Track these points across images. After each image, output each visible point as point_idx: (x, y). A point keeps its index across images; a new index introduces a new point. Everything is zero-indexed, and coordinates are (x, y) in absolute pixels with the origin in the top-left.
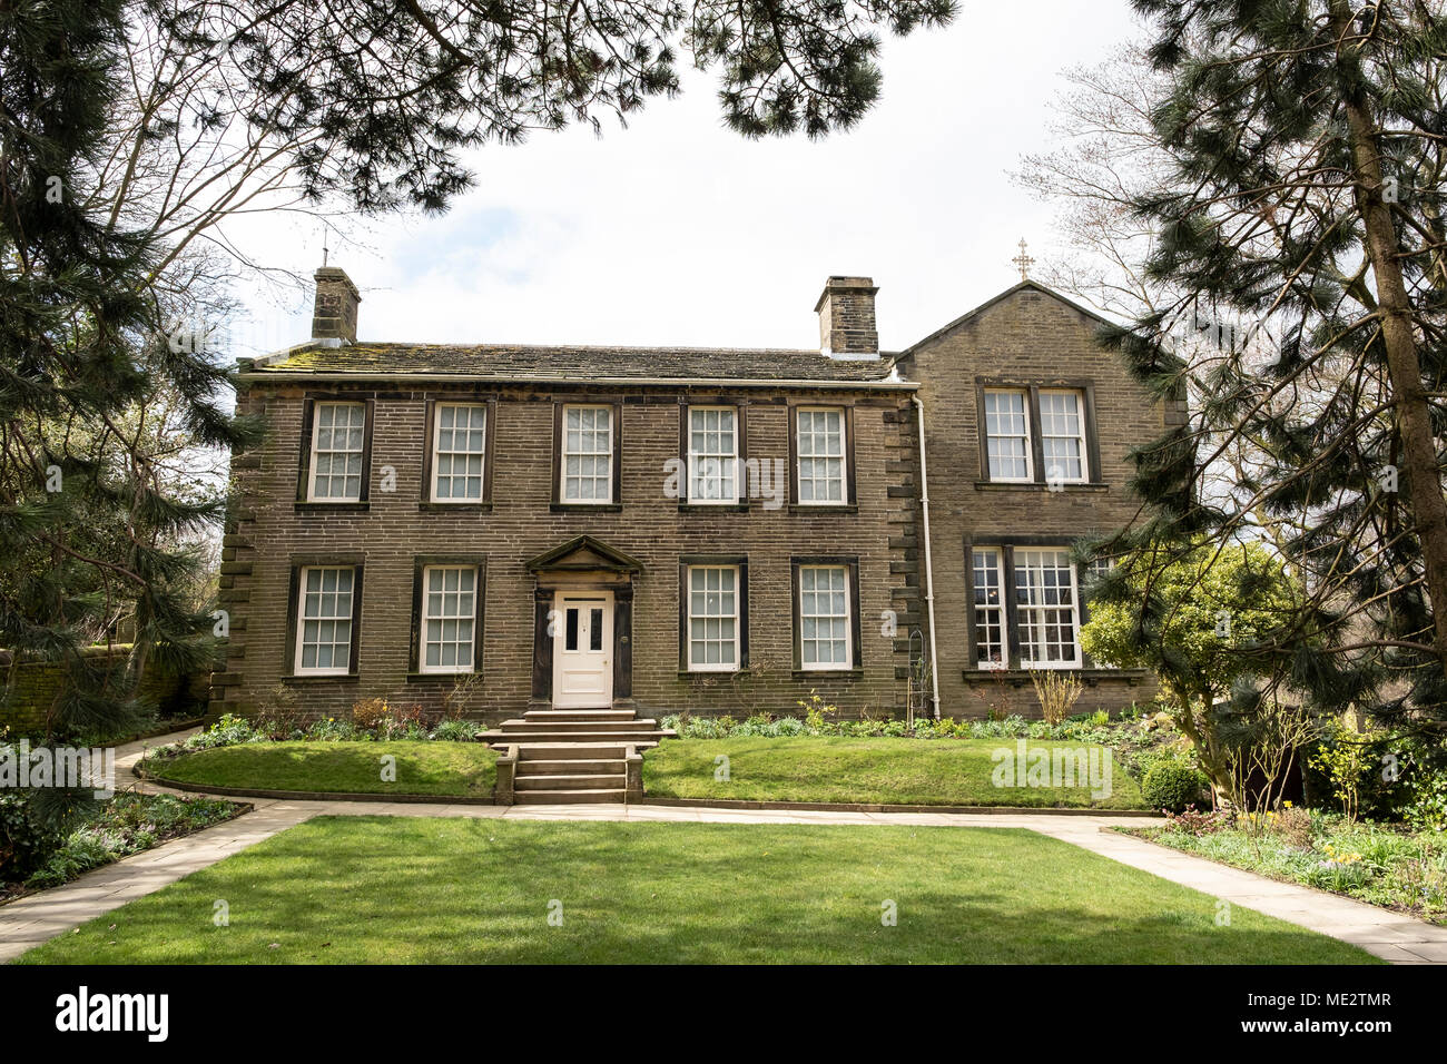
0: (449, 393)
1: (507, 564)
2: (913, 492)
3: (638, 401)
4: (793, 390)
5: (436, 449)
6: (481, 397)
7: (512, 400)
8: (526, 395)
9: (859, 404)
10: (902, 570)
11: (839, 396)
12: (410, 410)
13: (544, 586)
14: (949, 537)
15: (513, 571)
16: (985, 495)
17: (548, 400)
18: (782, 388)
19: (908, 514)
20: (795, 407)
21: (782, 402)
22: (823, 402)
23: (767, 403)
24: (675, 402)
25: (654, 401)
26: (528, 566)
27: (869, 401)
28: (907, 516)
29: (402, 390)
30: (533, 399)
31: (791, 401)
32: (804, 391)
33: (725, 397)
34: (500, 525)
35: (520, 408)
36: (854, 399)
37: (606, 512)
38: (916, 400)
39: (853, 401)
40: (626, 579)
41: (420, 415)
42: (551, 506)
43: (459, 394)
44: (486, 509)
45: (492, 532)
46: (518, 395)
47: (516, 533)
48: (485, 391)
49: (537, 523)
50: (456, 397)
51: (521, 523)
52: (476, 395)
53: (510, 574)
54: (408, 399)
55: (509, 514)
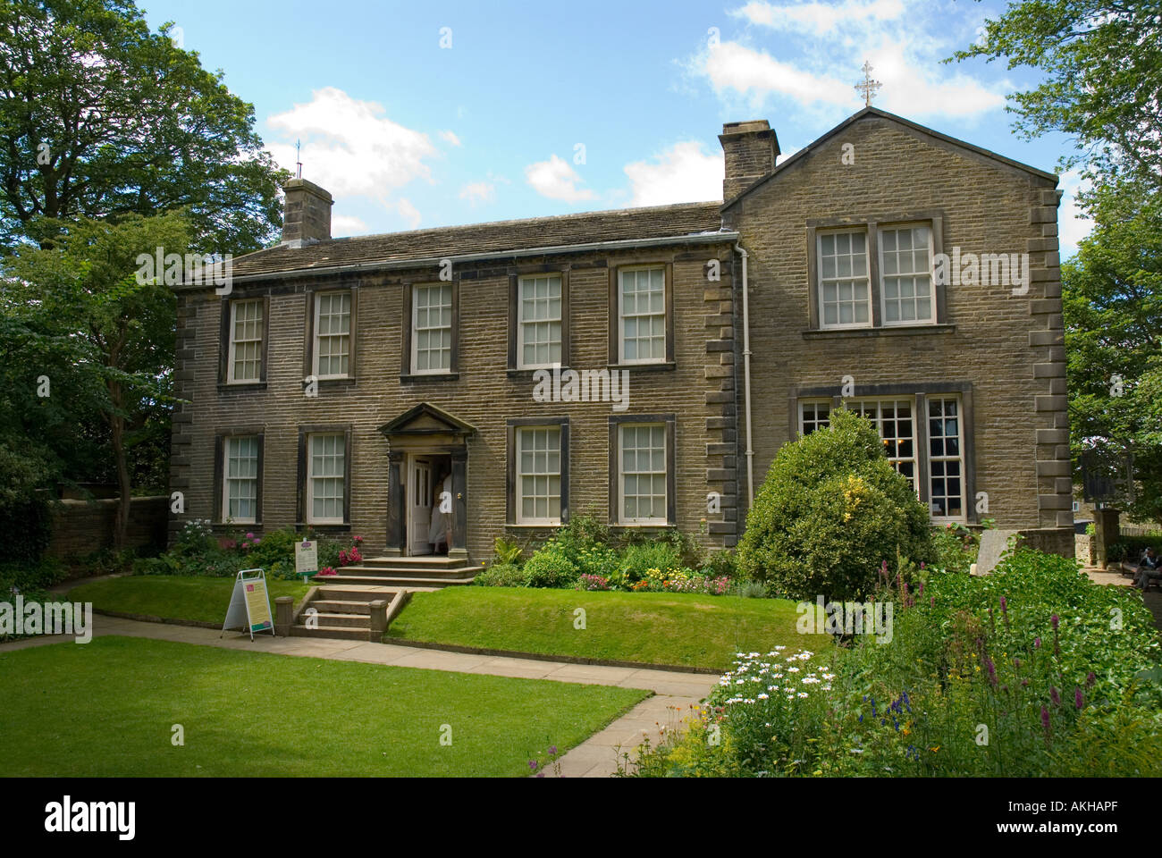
0: (324, 284)
1: (368, 430)
2: (733, 345)
3: (473, 277)
4: (612, 252)
5: (316, 333)
6: (348, 285)
7: (371, 286)
8: (380, 280)
9: (678, 260)
10: (718, 425)
11: (658, 253)
12: (295, 301)
13: (395, 449)
14: (773, 389)
15: (373, 437)
16: (813, 344)
17: (398, 283)
18: (601, 251)
19: (726, 368)
20: (617, 268)
21: (603, 264)
22: (642, 260)
23: (588, 267)
24: (505, 274)
25: (487, 275)
26: (383, 431)
27: (688, 255)
28: (726, 371)
29: (288, 286)
30: (387, 284)
31: (612, 263)
32: (623, 252)
33: (549, 265)
34: (361, 396)
35: (376, 291)
36: (673, 255)
37: (445, 381)
38: (738, 249)
39: (671, 257)
40: (461, 441)
41: (303, 305)
42: (401, 378)
43: (330, 284)
44: (351, 383)
45: (356, 403)
46: (375, 281)
47: (375, 402)
48: (349, 280)
49: (390, 394)
50: (328, 287)
51: (378, 394)
52: (342, 283)
53: (369, 439)
54: (293, 292)
55: (370, 387)
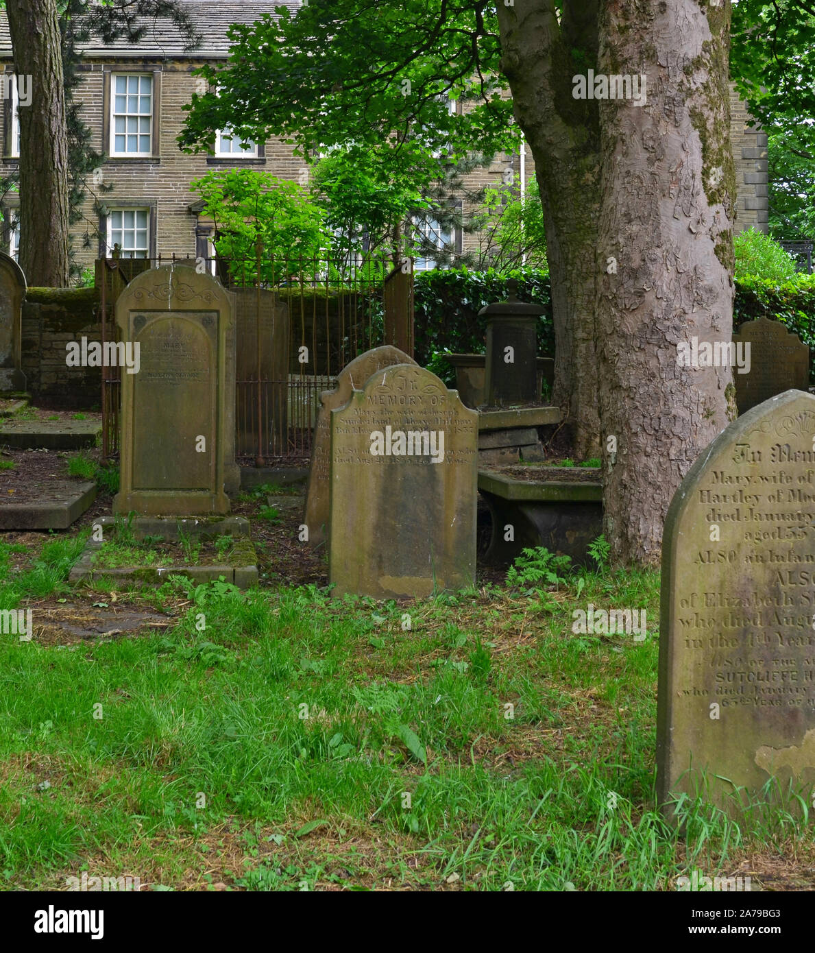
0: (122, 66)
1: (173, 207)
5: (113, 112)
6: (149, 69)
7: (174, 71)
8: (184, 67)
13: (203, 224)
15: (178, 213)
19: (506, 165)
26: (189, 209)
28: (505, 167)
29: (83, 63)
30: (191, 70)
34: (167, 175)
35: (180, 77)
37: (253, 164)
41: (100, 84)
42: (207, 160)
43: (131, 66)
44: (155, 161)
45: (160, 181)
46: (179, 66)
47: (181, 181)
48: (151, 64)
49: (197, 173)
50: (130, 68)
51: (184, 173)
52: (144, 66)
53: (175, 214)
54: (89, 70)
55: (174, 166)
